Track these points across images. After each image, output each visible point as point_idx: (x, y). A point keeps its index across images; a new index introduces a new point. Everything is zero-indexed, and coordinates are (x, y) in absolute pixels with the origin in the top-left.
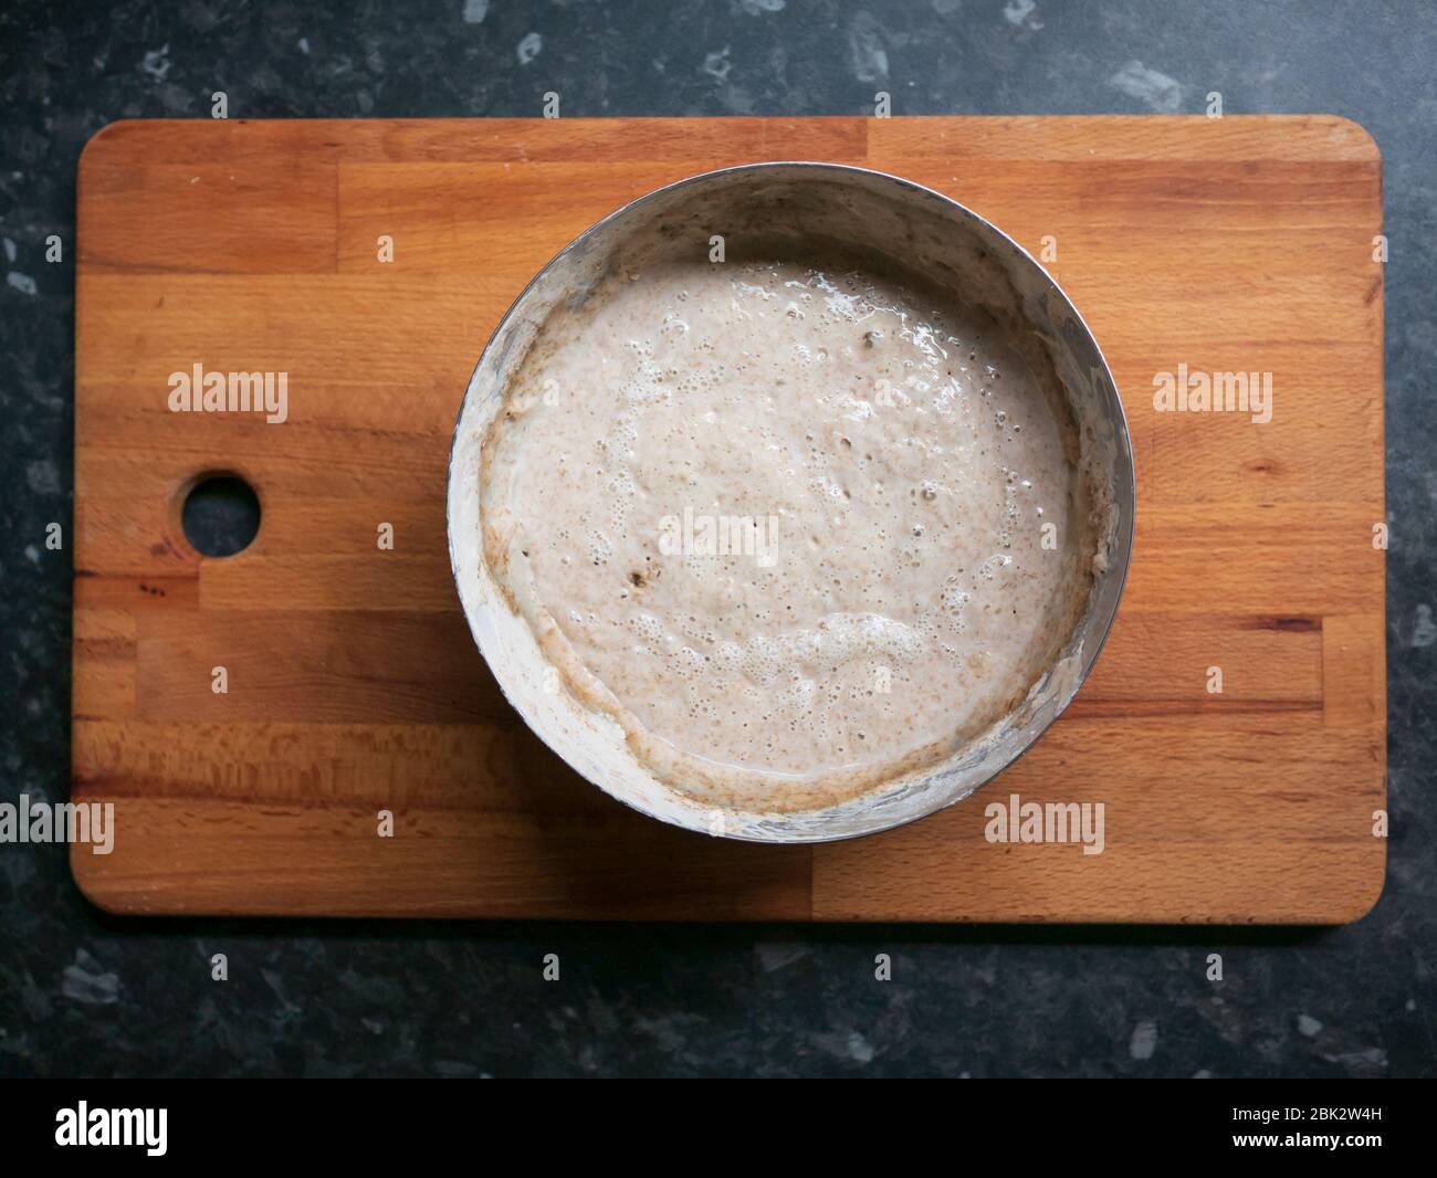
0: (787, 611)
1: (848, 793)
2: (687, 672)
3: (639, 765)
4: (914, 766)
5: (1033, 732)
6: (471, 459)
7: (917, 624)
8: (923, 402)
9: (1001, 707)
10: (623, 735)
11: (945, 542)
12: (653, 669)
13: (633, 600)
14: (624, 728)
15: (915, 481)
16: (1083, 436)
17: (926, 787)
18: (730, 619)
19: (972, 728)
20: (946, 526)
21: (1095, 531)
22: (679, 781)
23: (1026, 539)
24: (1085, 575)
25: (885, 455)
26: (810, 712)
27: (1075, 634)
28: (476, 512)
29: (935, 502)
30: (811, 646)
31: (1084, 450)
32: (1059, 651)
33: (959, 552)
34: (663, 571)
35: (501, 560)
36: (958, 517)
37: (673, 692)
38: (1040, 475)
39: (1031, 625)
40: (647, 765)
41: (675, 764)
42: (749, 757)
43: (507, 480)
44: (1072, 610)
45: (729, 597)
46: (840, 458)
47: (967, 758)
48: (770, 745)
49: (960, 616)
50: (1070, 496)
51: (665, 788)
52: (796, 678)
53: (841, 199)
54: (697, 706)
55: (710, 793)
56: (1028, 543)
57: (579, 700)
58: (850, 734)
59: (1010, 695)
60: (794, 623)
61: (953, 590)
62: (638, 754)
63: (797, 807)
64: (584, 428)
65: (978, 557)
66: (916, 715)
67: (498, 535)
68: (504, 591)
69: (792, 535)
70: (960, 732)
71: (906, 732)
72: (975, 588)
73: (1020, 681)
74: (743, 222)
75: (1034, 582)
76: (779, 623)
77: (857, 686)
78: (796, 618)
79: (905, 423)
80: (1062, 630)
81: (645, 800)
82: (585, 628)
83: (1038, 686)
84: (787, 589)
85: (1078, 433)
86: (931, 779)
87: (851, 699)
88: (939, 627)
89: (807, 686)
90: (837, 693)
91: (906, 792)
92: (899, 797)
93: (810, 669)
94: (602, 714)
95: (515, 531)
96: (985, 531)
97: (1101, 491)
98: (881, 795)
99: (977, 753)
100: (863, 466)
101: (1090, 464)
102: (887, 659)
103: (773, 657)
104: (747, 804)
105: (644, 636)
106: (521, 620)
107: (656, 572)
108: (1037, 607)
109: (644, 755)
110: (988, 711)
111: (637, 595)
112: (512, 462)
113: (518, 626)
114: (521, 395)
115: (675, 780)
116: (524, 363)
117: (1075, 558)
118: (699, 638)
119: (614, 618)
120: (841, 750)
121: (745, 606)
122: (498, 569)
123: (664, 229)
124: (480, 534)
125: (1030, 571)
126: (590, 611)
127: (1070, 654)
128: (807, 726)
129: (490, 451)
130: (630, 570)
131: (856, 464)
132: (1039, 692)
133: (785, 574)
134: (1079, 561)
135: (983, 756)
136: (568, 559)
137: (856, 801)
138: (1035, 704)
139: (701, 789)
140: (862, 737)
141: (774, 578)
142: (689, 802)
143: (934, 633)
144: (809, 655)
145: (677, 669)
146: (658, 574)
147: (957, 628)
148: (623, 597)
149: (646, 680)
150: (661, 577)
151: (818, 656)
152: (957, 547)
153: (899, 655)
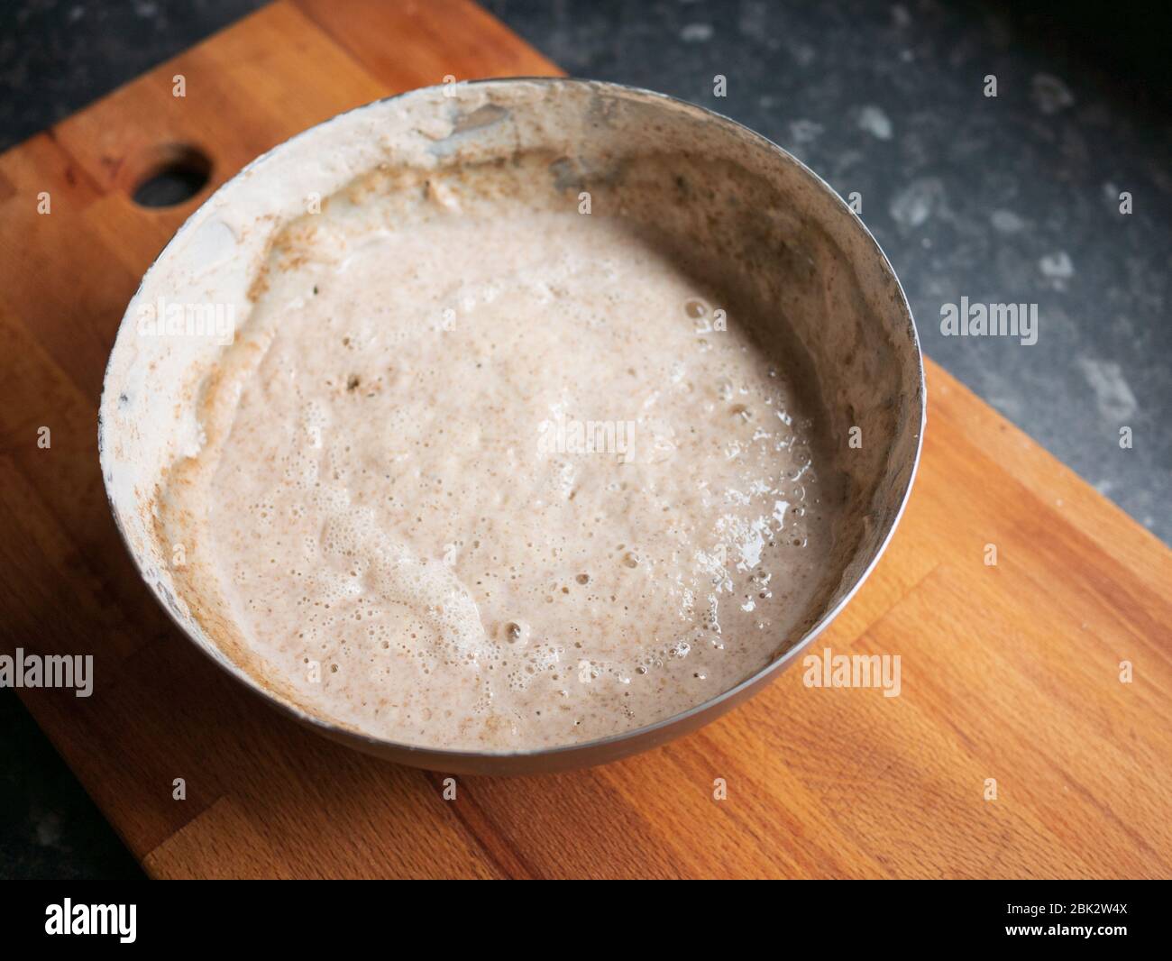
0: (415, 520)
2: (293, 476)
7: (490, 642)
10: (190, 453)
11: (595, 610)
12: (276, 448)
13: (332, 393)
15: (634, 540)
18: (370, 478)
20: (613, 598)
23: (663, 682)
25: (636, 498)
26: (327, 606)
29: (627, 570)
30: (395, 559)
33: (597, 630)
34: (375, 398)
35: (292, 256)
36: (632, 602)
37: (265, 479)
38: (736, 648)
45: (391, 461)
46: (601, 465)
49: (529, 676)
52: (354, 574)
54: (264, 506)
56: (661, 686)
57: (202, 396)
58: (330, 658)
60: (407, 535)
61: (552, 650)
65: (606, 652)
66: (395, 707)
67: (314, 238)
68: (263, 269)
69: (494, 475)
71: (370, 709)
72: (570, 668)
76: (398, 522)
77: (385, 629)
78: (411, 533)
79: (683, 492)
82: (277, 371)
84: (438, 506)
87: (368, 632)
88: (505, 664)
89: (354, 588)
90: (365, 616)
93: (371, 580)
94: (200, 427)
95: (328, 264)
96: (639, 641)
100: (610, 488)
102: (433, 638)
103: (359, 535)
105: (303, 421)
106: (247, 307)
107: (371, 392)
109: (180, 477)
111: (338, 392)
118: (332, 467)
119: (304, 389)
121: (393, 482)
126: (297, 366)
128: (311, 614)
130: (357, 372)
133: (450, 494)
136: (334, 322)
140: (334, 669)
143: (495, 664)
144: (385, 565)
145: (290, 467)
146: (372, 395)
147: (516, 680)
148: (329, 383)
149: (261, 449)
150: (369, 400)
151: (389, 573)
152: (599, 624)
153: (447, 646)
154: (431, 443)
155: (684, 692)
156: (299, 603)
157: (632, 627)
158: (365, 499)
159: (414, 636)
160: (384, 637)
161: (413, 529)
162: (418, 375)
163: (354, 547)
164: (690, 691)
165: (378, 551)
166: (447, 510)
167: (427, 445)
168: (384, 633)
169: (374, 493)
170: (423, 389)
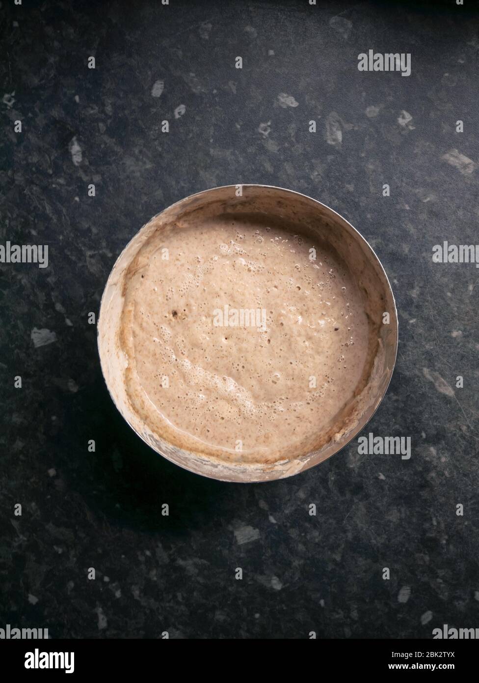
1: (188, 448)
3: (124, 381)
4: (218, 456)
5: (267, 477)
6: (150, 231)
8: (319, 331)
9: (264, 459)
10: (126, 366)
12: (155, 350)
13: (168, 321)
14: (129, 364)
16: (367, 388)
17: (216, 466)
19: (248, 458)
21: (344, 425)
22: (133, 398)
23: (318, 408)
24: (328, 437)
25: (292, 339)
27: (309, 454)
28: (137, 250)
31: (363, 394)
32: (298, 456)
33: (291, 391)
34: (186, 319)
35: (132, 274)
37: (156, 363)
38: (341, 389)
39: (297, 440)
40: (126, 383)
41: (136, 390)
42: (164, 407)
43: (156, 246)
44: (315, 445)
47: (238, 467)
48: (173, 408)
50: (346, 405)
51: (127, 397)
52: (201, 390)
53: (349, 241)
54: (160, 375)
55: (141, 411)
56: (317, 410)
57: (121, 342)
58: (205, 427)
59: (270, 457)
61: (280, 403)
62: (126, 378)
63: (167, 438)
64: (197, 248)
66: (232, 438)
67: (138, 264)
68: (125, 285)
70: (242, 456)
71: (224, 441)
72: (288, 409)
73: (277, 456)
74: (309, 221)
75: (309, 425)
79: (308, 334)
80: (306, 449)
81: (117, 396)
82: (143, 319)
83: (282, 462)
85: (365, 386)
86: (220, 465)
87: (215, 416)
90: (211, 409)
91: (209, 463)
92: (204, 462)
93: (208, 392)
94: (125, 353)
95: (145, 266)
96: (304, 391)
97: (357, 412)
98: (198, 457)
99: (242, 469)
101: (361, 400)
103: (199, 377)
104: (151, 424)
105: (162, 336)
106: (123, 299)
107: (184, 317)
108: (304, 434)
109: (129, 379)
110: (258, 457)
111: (171, 320)
112: (163, 242)
113: (120, 300)
114: (185, 221)
115: (132, 397)
116: (194, 210)
117: (330, 428)
118: (180, 350)
119: (156, 321)
120: (197, 430)
122: (129, 276)
123: (279, 202)
124: (132, 259)
125: (310, 419)
126: (150, 313)
127: (301, 460)
128: (192, 412)
129: (158, 233)
130: (175, 309)
131: (281, 334)
132: (280, 465)
134: (330, 430)
135: (244, 472)
136: (156, 289)
137: (188, 452)
138: (276, 468)
139: (138, 406)
140: (208, 431)
141: (222, 349)
142: (131, 408)
143: (262, 415)
144: (212, 386)
145: (163, 356)
146: (184, 319)
148: (165, 317)
149: (149, 352)
155: (327, 410)
158: (196, 360)
159: (230, 412)
160: (220, 415)
161: (217, 367)
162: (199, 305)
164: (328, 410)
165: (208, 382)
166: (227, 356)
169: (199, 357)
170: (203, 311)
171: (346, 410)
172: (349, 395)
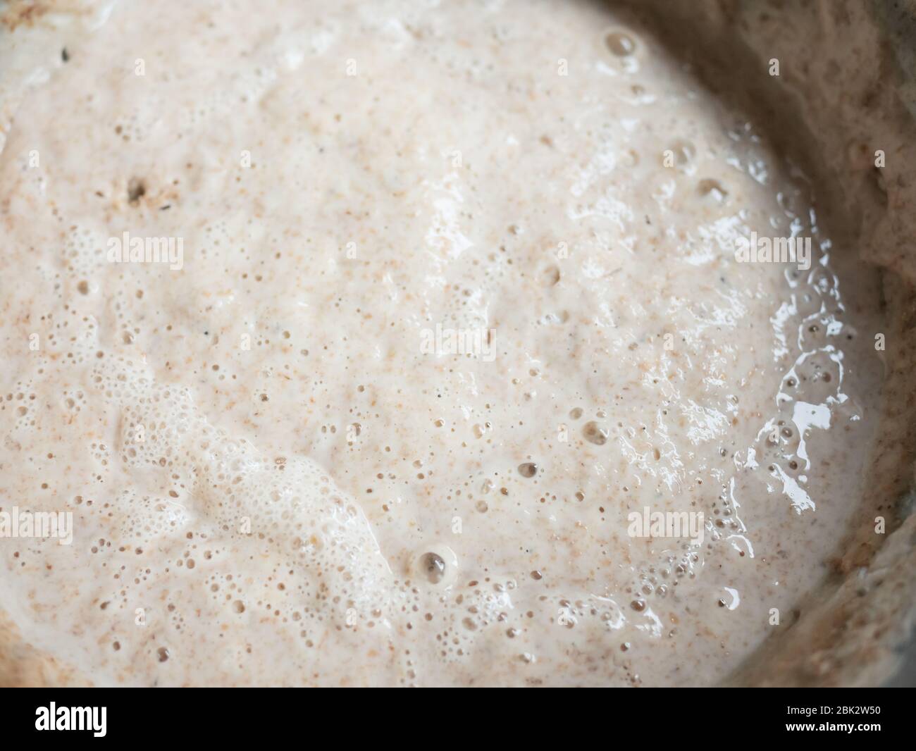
0: (257, 399)
2: (61, 345)
7: (402, 583)
11: (555, 516)
12: (30, 302)
13: (105, 209)
15: (595, 399)
18: (180, 337)
20: (580, 496)
23: (676, 619)
25: (586, 332)
26: (139, 551)
29: (594, 449)
30: (236, 468)
33: (562, 549)
34: (170, 211)
36: (610, 499)
38: (771, 551)
45: (209, 309)
46: (525, 286)
49: (471, 634)
50: (795, 615)
52: (174, 494)
56: (672, 626)
58: (153, 637)
60: (249, 423)
61: (498, 588)
65: (581, 583)
69: (368, 316)
72: (530, 615)
76: (231, 405)
77: (235, 580)
78: (254, 420)
79: (654, 317)
84: (290, 373)
87: (208, 588)
88: (429, 617)
89: (178, 515)
90: (198, 556)
93: (203, 504)
96: (627, 560)
100: (544, 321)
102: (313, 588)
103: (175, 432)
105: (66, 256)
107: (165, 203)
111: (115, 207)
120: (117, 646)
121: (216, 341)
128: (116, 565)
130: (141, 174)
133: (306, 353)
140: (163, 657)
143: (414, 618)
144: (221, 477)
145: (55, 331)
146: (167, 208)
147: (451, 644)
148: (100, 194)
150: (162, 214)
151: (229, 491)
152: (565, 539)
153: (337, 600)
154: (265, 275)
156: (95, 550)
157: (615, 538)
158: (175, 371)
159: (282, 587)
160: (234, 593)
161: (256, 414)
162: (232, 170)
163: (169, 452)
165: (208, 456)
166: (304, 378)
167: (259, 279)
168: (233, 586)
169: (189, 360)
170: (242, 191)
171: (806, 627)
172: (807, 577)
